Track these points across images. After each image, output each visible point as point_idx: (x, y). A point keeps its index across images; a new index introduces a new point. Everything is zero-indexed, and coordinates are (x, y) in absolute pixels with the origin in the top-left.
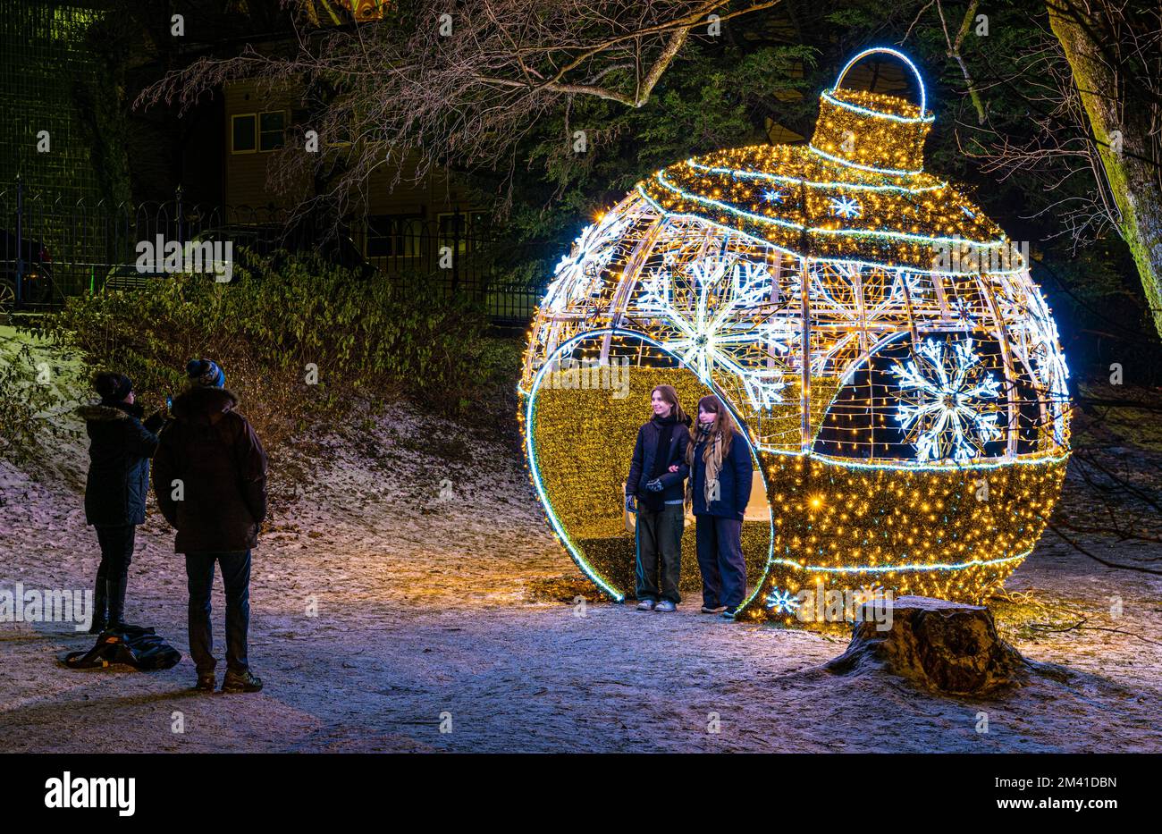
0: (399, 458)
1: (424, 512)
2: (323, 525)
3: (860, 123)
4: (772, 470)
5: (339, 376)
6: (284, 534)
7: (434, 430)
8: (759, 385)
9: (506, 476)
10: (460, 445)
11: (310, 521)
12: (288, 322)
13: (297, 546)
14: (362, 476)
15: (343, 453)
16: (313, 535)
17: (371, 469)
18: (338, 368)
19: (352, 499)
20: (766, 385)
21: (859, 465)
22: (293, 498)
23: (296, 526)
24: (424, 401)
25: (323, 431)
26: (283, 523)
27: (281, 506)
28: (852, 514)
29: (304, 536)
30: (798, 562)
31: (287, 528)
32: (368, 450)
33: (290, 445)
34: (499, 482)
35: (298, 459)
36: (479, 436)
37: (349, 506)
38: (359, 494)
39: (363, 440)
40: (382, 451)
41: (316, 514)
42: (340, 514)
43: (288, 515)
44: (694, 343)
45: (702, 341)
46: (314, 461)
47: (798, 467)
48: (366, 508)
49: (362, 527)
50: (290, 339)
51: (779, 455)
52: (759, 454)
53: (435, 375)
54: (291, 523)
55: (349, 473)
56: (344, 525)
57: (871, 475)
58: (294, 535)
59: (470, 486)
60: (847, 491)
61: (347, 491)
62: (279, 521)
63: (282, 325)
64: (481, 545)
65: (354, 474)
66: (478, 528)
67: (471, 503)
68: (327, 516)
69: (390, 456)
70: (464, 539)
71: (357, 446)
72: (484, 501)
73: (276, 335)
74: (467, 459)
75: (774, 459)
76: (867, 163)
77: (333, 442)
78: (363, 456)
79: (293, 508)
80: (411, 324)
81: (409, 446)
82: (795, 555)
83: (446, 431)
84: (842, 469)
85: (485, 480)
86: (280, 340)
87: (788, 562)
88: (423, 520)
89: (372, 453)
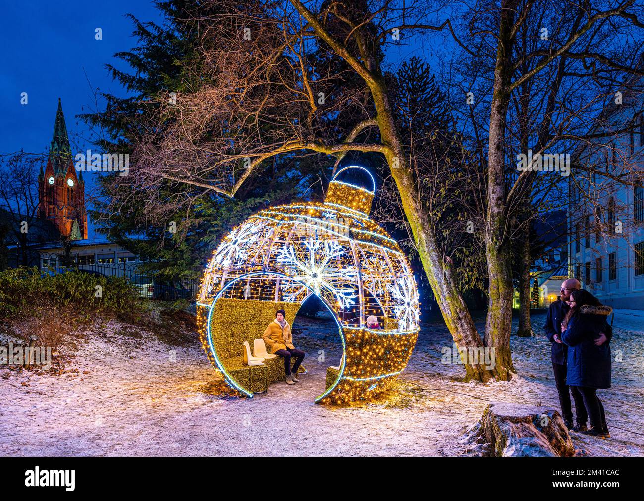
0: (116, 338)
1: (131, 358)
2: (89, 368)
3: (354, 192)
4: (349, 336)
5: (90, 309)
6: (71, 374)
7: (126, 328)
8: (343, 296)
9: (156, 342)
10: (137, 333)
11: (82, 366)
12: (67, 288)
13: (78, 379)
14: (102, 345)
15: (93, 337)
16: (85, 373)
17: (105, 342)
18: (89, 305)
19: (99, 355)
20: (347, 297)
21: (383, 333)
22: (73, 356)
23: (77, 369)
24: (121, 318)
25: (84, 329)
26: (70, 368)
27: (68, 360)
28: (377, 354)
29: (81, 374)
30: (353, 378)
31: (72, 371)
32: (103, 335)
33: (69, 334)
34: (155, 345)
35: (74, 340)
36: (142, 329)
37: (98, 358)
38: (102, 353)
39: (100, 332)
40: (108, 336)
41: (85, 363)
42: (96, 362)
43: (72, 364)
44: (311, 277)
45: (315, 276)
46: (81, 341)
47: (360, 335)
48: (106, 358)
49: (107, 367)
50: (68, 295)
51: (351, 329)
52: (343, 329)
53: (126, 309)
54: (74, 368)
55: (97, 345)
56: (98, 367)
57: (386, 337)
58: (76, 374)
59: (144, 347)
60: (377, 344)
61: (96, 352)
62: (68, 368)
63: (64, 290)
64: (159, 370)
65: (98, 345)
66: (154, 363)
67: (147, 353)
68: (90, 363)
69: (112, 337)
70: (151, 368)
71: (98, 334)
72: (152, 352)
73: (62, 294)
74: (141, 337)
75: (349, 332)
76: (355, 209)
77: (88, 333)
78: (101, 338)
79: (74, 361)
80: (116, 292)
81: (119, 334)
82: (352, 375)
83: (131, 328)
84: (377, 334)
85: (149, 344)
86: (64, 295)
87: (349, 378)
88: (131, 361)
89: (104, 336)
